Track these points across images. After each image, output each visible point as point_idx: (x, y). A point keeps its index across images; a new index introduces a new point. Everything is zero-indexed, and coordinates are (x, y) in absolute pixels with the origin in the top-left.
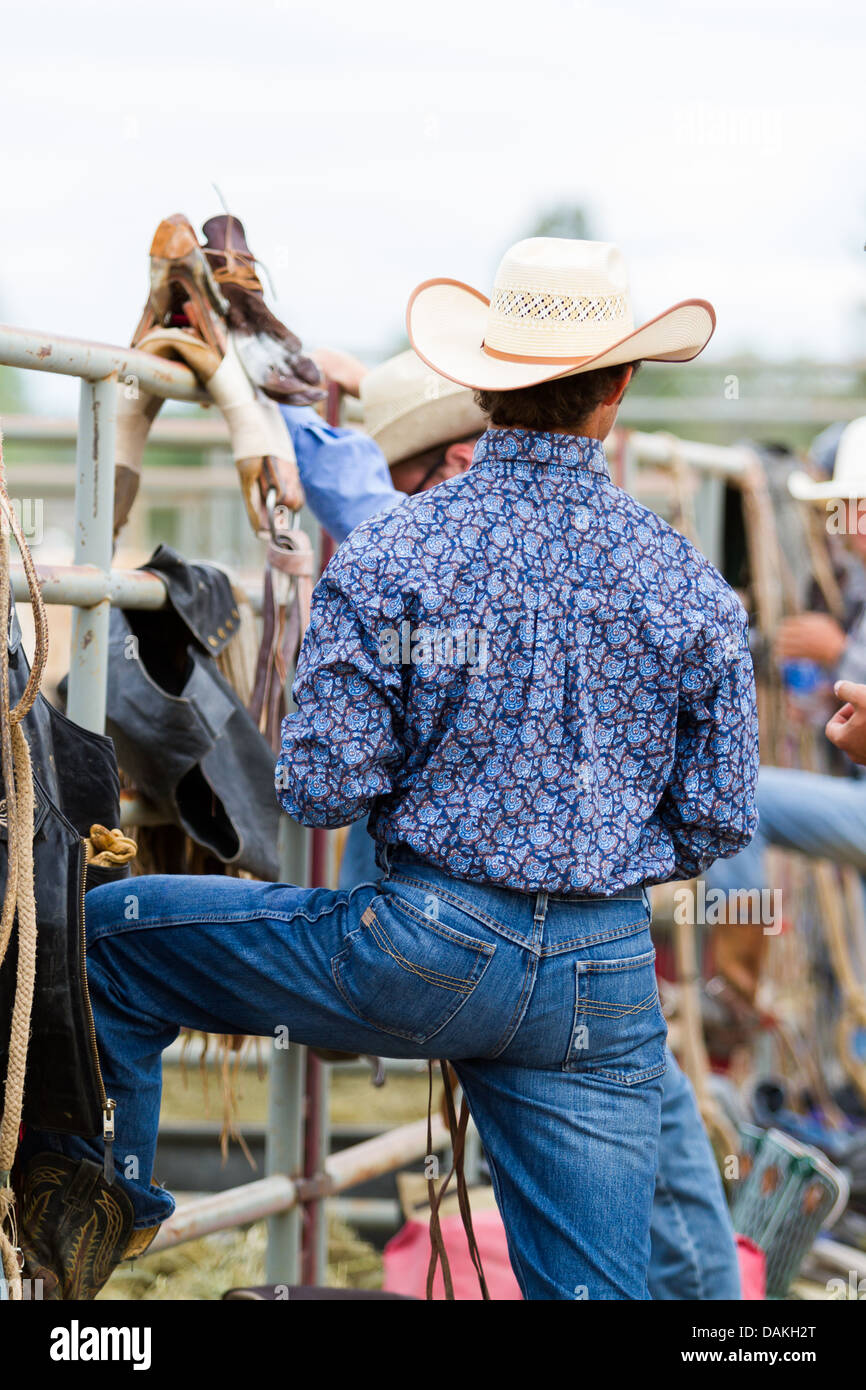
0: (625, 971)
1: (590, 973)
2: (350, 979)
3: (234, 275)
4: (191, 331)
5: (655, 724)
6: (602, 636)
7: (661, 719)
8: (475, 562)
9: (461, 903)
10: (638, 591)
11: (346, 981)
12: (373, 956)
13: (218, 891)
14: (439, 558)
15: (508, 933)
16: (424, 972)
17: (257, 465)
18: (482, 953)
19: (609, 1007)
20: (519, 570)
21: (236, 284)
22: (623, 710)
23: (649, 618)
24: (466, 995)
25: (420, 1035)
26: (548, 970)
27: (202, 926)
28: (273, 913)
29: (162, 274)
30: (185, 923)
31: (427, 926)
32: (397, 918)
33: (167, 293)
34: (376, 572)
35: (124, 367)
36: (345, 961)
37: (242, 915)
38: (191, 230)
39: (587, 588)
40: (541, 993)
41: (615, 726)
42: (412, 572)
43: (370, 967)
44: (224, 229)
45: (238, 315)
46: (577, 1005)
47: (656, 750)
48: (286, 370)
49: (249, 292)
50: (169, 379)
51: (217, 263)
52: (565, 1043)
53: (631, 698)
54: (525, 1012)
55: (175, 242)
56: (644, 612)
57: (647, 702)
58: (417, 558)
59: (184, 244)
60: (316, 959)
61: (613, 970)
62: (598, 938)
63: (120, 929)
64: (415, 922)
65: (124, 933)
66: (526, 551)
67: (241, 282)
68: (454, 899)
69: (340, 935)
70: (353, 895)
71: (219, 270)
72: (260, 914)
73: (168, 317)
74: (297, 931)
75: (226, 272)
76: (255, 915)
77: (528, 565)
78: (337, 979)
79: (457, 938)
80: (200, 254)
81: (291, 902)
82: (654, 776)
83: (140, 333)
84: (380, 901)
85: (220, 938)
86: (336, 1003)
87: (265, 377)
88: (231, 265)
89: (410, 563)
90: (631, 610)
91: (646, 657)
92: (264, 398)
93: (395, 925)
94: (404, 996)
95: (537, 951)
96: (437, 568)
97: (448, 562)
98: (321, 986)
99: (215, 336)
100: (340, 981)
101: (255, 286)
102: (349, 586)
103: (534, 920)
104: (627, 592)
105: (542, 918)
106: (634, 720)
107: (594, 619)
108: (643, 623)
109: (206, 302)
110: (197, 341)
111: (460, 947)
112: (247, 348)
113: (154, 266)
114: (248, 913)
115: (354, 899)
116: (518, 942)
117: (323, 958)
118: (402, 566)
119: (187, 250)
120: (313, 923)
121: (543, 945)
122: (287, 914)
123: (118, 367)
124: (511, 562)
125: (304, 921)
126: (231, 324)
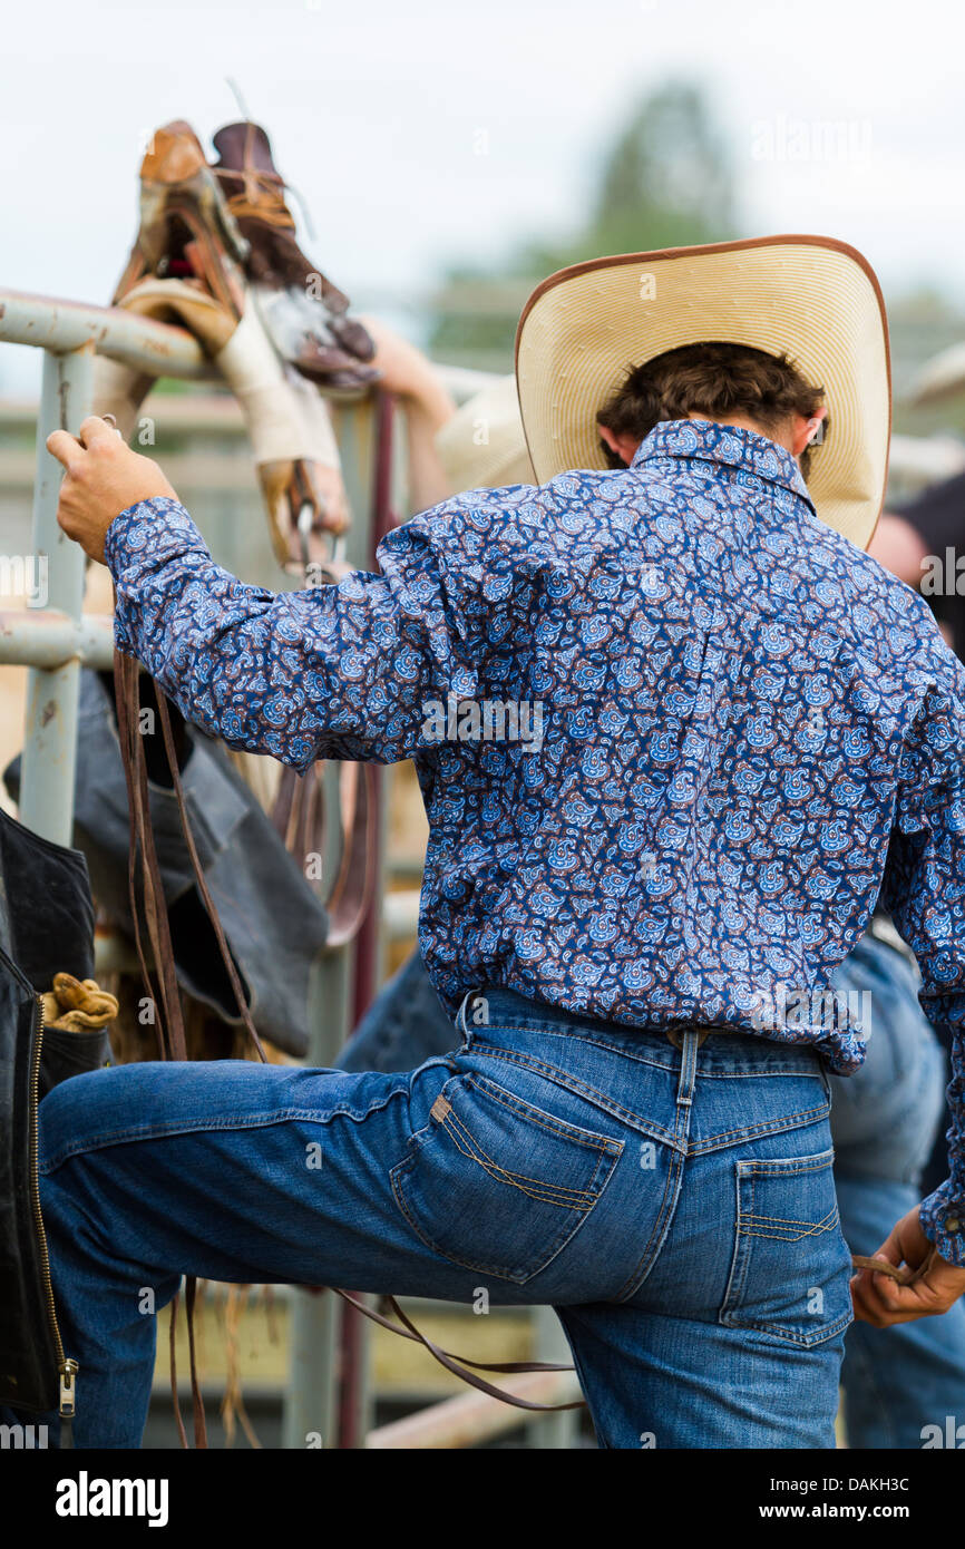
0: (802, 1175)
1: (756, 1178)
2: (417, 1197)
3: (256, 206)
4: (196, 283)
5: (860, 827)
6: (798, 691)
7: (869, 821)
8: (626, 549)
9: (574, 1083)
10: (848, 640)
11: (412, 1201)
12: (451, 1163)
13: (230, 1084)
14: (576, 537)
15: (641, 1124)
16: (524, 1183)
17: (286, 472)
18: (605, 1153)
19: (783, 1225)
20: (689, 576)
21: (258, 219)
22: (817, 801)
23: (861, 675)
24: (584, 1213)
25: (520, 1272)
26: (699, 1173)
27: (208, 1135)
28: (303, 1112)
29: (156, 204)
30: (185, 1131)
31: (527, 1117)
32: (482, 1108)
33: (163, 231)
34: (487, 533)
35: (104, 333)
36: (409, 1172)
37: (261, 1118)
38: (197, 142)
39: (780, 622)
40: (688, 1207)
41: (806, 821)
42: (536, 546)
43: (448, 1179)
44: (241, 141)
45: (261, 262)
46: (739, 1223)
47: (859, 863)
48: (328, 338)
49: (276, 231)
50: (163, 349)
51: (232, 188)
52: (724, 1277)
53: (830, 785)
54: (666, 1233)
55: (175, 160)
56: (856, 666)
57: (852, 796)
58: (547, 530)
59: (188, 162)
60: (368, 1173)
61: (787, 1173)
62: (765, 1128)
63: (98, 1142)
64: (510, 1113)
65: (105, 1148)
66: (700, 554)
67: (266, 215)
68: (564, 1077)
69: (401, 1136)
70: (416, 1079)
71: (237, 198)
72: (285, 1115)
73: (163, 264)
74: (338, 1137)
75: (244, 202)
76: (279, 1116)
77: (702, 573)
78: (400, 1199)
79: (569, 1134)
80: (210, 177)
81: (328, 1096)
82: (854, 903)
83: (125, 286)
84: (455, 1084)
85: (233, 1150)
86: (399, 1233)
87: (297, 349)
88: (252, 191)
89: (535, 534)
90: (838, 663)
91: (854, 731)
92: (296, 378)
93: (481, 1119)
94: (497, 1218)
95: (683, 1147)
96: (573, 547)
97: (589, 542)
98: (376, 1210)
99: (229, 290)
100: (404, 1202)
101: (285, 221)
102: (444, 539)
103: (677, 1105)
104: (835, 637)
105: (689, 1102)
106: (832, 818)
107: (788, 667)
108: (853, 681)
109: (217, 243)
110: (203, 298)
111: (574, 1145)
112: (273, 309)
113: (145, 193)
114: (269, 1114)
115: (417, 1085)
116: (656, 1136)
117: (377, 1170)
118: (524, 535)
119: (192, 171)
120: (362, 1122)
121: (691, 1139)
122: (323, 1113)
123: (96, 335)
124: (678, 562)
125: (347, 1121)
126: (251, 274)
